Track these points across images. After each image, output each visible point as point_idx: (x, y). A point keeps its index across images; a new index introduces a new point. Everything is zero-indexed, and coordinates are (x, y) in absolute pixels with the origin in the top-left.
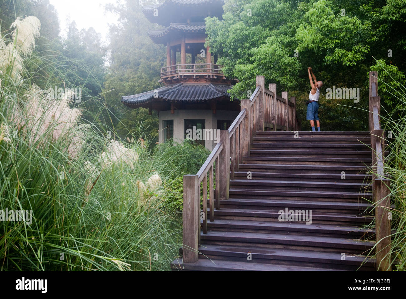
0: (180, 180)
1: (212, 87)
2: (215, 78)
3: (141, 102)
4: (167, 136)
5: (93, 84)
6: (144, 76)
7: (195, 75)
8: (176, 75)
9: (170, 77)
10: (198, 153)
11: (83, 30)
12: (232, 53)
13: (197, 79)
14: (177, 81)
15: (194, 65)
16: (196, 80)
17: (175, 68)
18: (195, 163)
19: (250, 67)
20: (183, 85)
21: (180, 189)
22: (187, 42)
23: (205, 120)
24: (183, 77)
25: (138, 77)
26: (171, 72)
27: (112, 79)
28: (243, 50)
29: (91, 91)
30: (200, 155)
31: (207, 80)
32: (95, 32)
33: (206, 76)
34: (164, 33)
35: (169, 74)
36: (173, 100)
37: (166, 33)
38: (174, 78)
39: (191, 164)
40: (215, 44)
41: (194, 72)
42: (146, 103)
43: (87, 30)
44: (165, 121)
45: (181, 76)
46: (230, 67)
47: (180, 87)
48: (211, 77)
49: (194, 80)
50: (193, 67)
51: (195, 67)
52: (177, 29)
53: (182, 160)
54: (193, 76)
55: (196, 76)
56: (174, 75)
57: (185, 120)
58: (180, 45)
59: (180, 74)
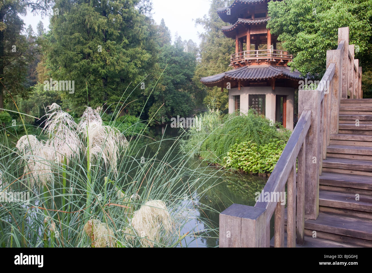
0: (244, 145)
1: (272, 68)
2: (274, 61)
3: (215, 81)
4: (235, 107)
5: (188, 73)
6: (221, 66)
7: (257, 59)
8: (242, 60)
9: (238, 62)
10: (259, 122)
11: (185, 41)
12: (293, 29)
13: (259, 62)
14: (244, 64)
15: (257, 51)
16: (258, 64)
17: (242, 54)
18: (257, 130)
19: (313, 36)
20: (248, 68)
21: (244, 153)
22: (251, 33)
23: (265, 95)
24: (248, 61)
25: (217, 67)
26: (238, 58)
27: (200, 69)
28: (304, 24)
29: (186, 77)
30: (262, 124)
31: (268, 63)
32: (192, 42)
33: (267, 59)
34: (233, 27)
35: (237, 59)
36: (240, 79)
37: (235, 27)
38: (241, 62)
39: (254, 131)
40: (276, 24)
41: (257, 56)
42: (218, 81)
43: (187, 41)
44: (233, 96)
45: (246, 60)
46: (290, 42)
47: (246, 69)
48: (271, 60)
49: (257, 63)
50: (256, 53)
51: (257, 53)
52: (243, 23)
53: (246, 128)
54: (256, 60)
55: (259, 60)
56: (241, 60)
57: (249, 95)
58: (246, 36)
59: (245, 59)
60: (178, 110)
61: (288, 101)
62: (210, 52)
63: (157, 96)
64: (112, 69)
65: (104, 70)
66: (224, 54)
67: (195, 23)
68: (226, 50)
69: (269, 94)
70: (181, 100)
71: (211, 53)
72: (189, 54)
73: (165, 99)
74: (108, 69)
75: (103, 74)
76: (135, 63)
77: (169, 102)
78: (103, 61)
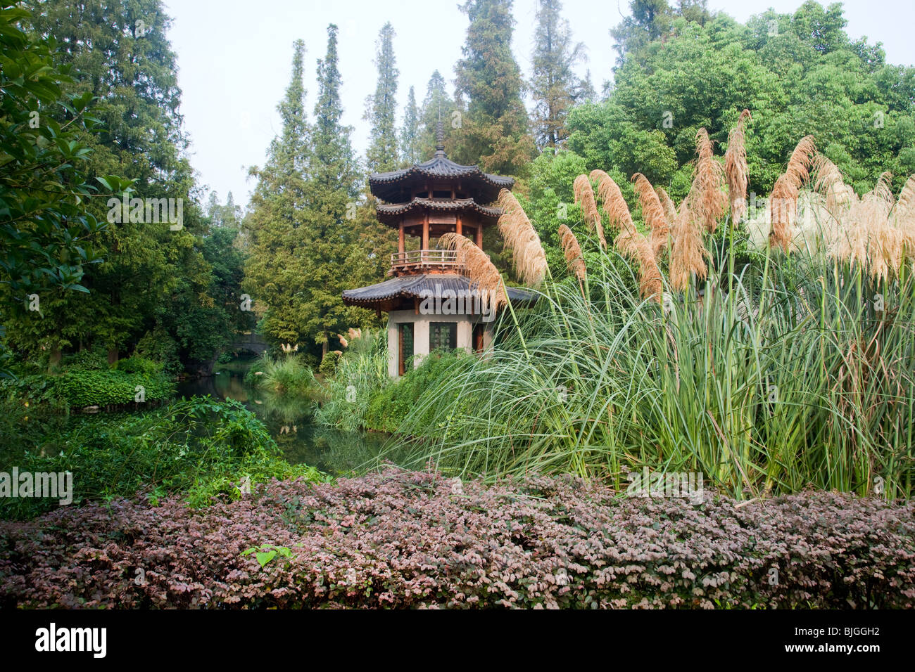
3: (378, 298)
7: (443, 264)
8: (418, 264)
9: (408, 267)
13: (445, 270)
14: (420, 271)
15: (443, 252)
20: (425, 278)
22: (431, 222)
23: (457, 323)
26: (408, 260)
31: (458, 272)
33: (457, 266)
34: (403, 210)
37: (406, 210)
38: (415, 268)
41: (443, 260)
44: (397, 324)
45: (425, 266)
49: (442, 272)
50: (440, 254)
51: (443, 254)
52: (423, 206)
54: (441, 266)
55: (445, 266)
56: (414, 264)
57: (431, 323)
58: (422, 226)
59: (423, 263)
60: (201, 346)
61: (485, 333)
62: (278, 232)
63: (162, 316)
64: (127, 262)
65: (108, 264)
66: (313, 239)
67: (247, 174)
68: (317, 233)
69: (462, 322)
70: (207, 325)
71: (279, 236)
72: (223, 232)
73: (176, 322)
74: (118, 262)
75: (106, 270)
76: (165, 250)
77: (184, 328)
78: (108, 245)
